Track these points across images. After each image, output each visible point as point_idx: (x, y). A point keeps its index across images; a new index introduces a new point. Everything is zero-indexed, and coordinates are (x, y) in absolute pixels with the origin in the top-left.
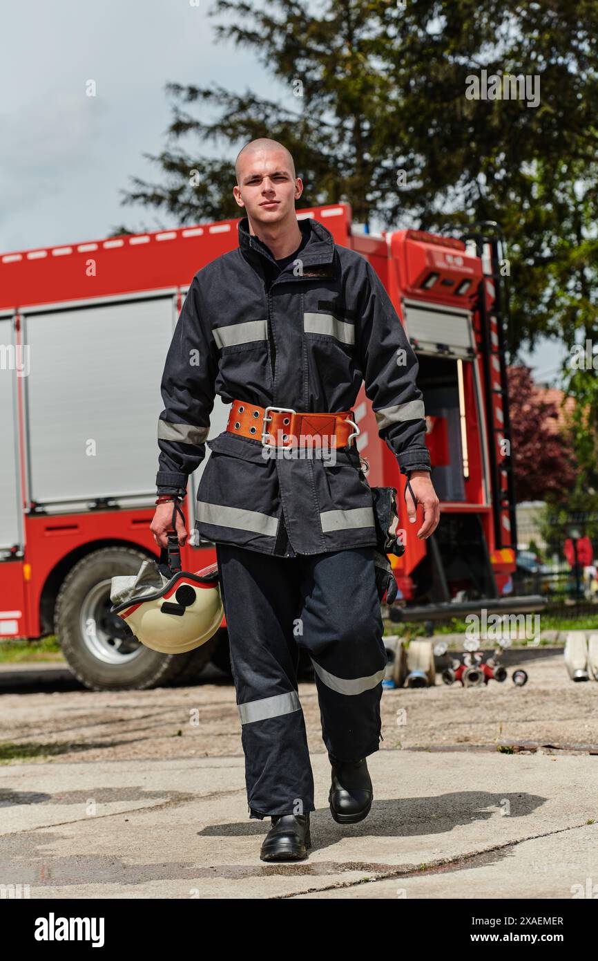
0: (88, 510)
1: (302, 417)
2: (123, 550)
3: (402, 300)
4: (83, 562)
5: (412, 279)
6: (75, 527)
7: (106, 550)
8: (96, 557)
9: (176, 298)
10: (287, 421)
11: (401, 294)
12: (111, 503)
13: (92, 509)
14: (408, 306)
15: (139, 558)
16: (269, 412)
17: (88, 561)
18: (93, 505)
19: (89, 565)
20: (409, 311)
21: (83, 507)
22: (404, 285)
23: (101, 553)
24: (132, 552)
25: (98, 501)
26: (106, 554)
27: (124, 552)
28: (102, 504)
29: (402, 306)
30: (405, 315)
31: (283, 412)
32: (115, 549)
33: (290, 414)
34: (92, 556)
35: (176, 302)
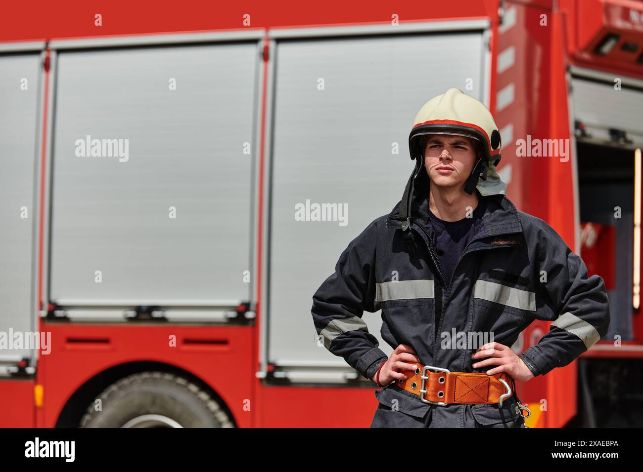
0: (125, 320)
1: (456, 376)
2: (168, 377)
3: (568, 69)
4: (114, 388)
5: (582, 42)
6: (106, 341)
7: (146, 375)
8: (131, 383)
9: (262, 44)
10: (442, 380)
11: (566, 60)
12: (157, 314)
13: (130, 319)
14: (575, 77)
15: (189, 390)
16: (426, 370)
17: (120, 388)
18: (132, 314)
19: (122, 393)
20: (577, 84)
21: (119, 315)
22: (571, 47)
23: (137, 378)
24: (180, 381)
25: (138, 309)
26: (145, 381)
27: (170, 381)
28: (144, 313)
29: (568, 77)
30: (571, 89)
31: (438, 371)
32: (157, 375)
33: (445, 373)
34: (126, 382)
35: (262, 51)
